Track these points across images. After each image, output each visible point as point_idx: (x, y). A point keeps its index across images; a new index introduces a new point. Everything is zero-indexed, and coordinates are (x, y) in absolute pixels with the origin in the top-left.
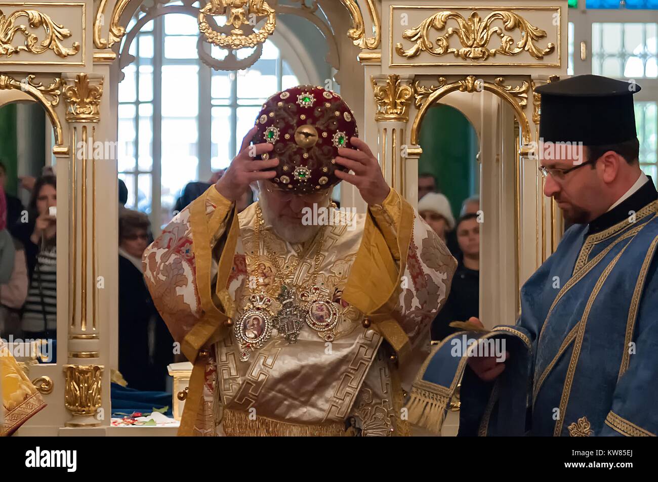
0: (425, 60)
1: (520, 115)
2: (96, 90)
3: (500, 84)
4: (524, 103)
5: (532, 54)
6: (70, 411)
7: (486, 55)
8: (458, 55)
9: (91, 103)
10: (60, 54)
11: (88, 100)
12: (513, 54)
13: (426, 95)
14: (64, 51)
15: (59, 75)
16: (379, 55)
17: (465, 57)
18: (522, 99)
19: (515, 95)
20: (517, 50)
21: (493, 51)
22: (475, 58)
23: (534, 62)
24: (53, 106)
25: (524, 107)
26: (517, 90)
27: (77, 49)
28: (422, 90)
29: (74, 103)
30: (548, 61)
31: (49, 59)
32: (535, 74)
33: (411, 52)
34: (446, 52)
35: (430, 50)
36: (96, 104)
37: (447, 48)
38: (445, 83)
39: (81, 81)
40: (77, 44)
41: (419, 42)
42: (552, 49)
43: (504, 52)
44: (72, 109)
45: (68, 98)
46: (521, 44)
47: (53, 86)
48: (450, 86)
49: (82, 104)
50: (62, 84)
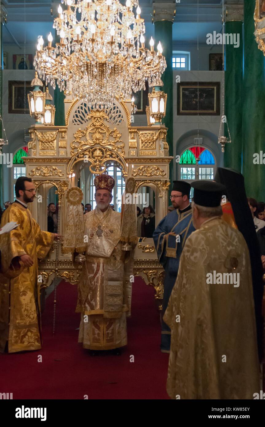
0: (138, 177)
1: (159, 189)
2: (67, 183)
3: (154, 182)
4: (160, 186)
5: (161, 175)
6: (62, 253)
7: (151, 176)
8: (145, 176)
9: (66, 186)
10: (59, 176)
11: (65, 186)
12: (157, 175)
13: (138, 184)
14: (60, 175)
15: (59, 180)
16: (127, 176)
17: (147, 176)
18: (159, 185)
19: (158, 184)
20: (158, 174)
21: (153, 175)
22: (149, 176)
23: (162, 177)
24: (58, 187)
25: (160, 187)
26: (158, 183)
27: (63, 175)
28: (137, 183)
29: (63, 186)
30: (165, 177)
31: (57, 177)
32: (162, 179)
33: (135, 175)
34: (142, 175)
35: (139, 175)
36: (67, 187)
37: (143, 174)
38: (142, 182)
39: (64, 181)
40: (63, 174)
41: (137, 173)
42: (165, 174)
43: (155, 175)
44: (62, 188)
45: (61, 185)
46: (159, 173)
47: (58, 183)
48: (143, 182)
49: (64, 187)
50: (60, 182)
